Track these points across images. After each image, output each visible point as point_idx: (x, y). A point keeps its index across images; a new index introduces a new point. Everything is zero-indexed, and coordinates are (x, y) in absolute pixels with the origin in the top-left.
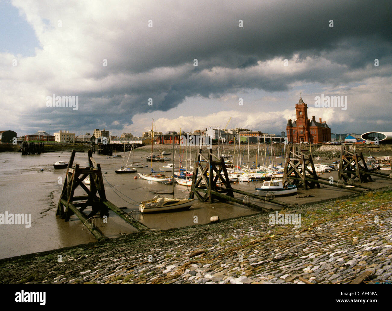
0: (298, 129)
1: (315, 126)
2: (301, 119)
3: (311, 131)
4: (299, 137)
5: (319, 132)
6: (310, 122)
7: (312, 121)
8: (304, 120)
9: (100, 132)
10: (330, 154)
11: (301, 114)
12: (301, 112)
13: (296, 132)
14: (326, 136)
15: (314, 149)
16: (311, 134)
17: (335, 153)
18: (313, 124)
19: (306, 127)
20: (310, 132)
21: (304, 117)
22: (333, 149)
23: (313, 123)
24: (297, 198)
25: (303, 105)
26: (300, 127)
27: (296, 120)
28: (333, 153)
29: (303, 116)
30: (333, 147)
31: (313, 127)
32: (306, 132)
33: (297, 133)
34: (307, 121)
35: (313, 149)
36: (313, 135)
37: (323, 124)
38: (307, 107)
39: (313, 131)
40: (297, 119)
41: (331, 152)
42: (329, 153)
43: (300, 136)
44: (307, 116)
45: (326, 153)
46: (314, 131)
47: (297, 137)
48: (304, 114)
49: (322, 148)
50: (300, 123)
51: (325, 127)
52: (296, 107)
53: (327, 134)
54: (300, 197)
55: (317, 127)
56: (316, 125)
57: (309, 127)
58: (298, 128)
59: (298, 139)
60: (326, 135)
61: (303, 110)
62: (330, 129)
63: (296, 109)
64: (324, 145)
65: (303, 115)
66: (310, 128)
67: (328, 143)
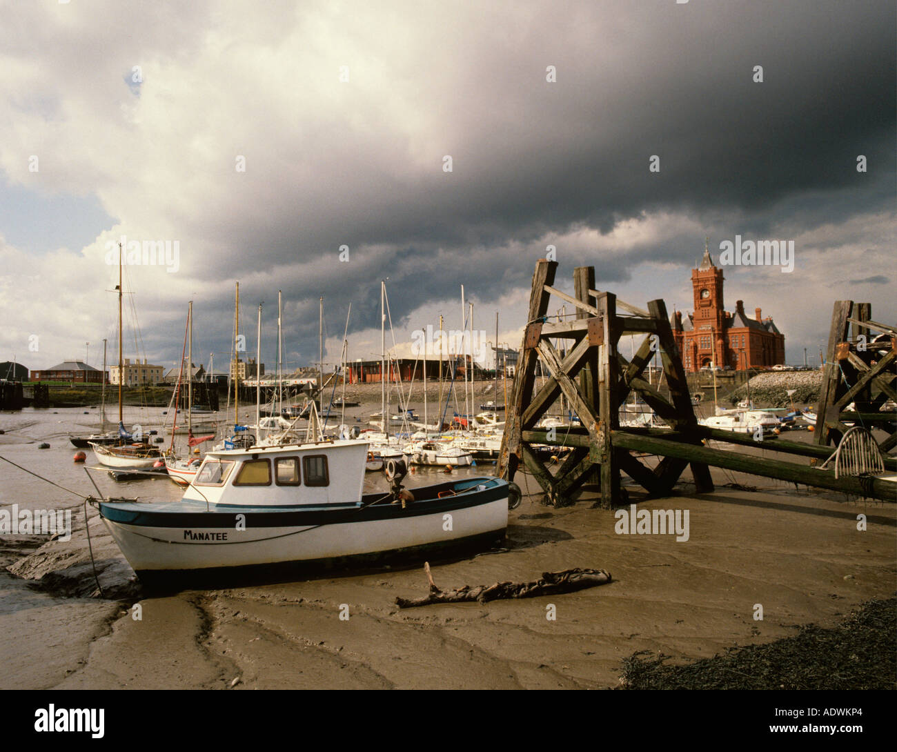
0: (696, 335)
1: (743, 326)
2: (706, 308)
3: (730, 339)
4: (698, 358)
5: (751, 341)
6: (732, 317)
7: (734, 315)
8: (713, 312)
9: (242, 366)
10: (781, 394)
11: (706, 295)
12: (707, 290)
13: (692, 344)
14: (772, 355)
15: (737, 384)
16: (730, 347)
17: (795, 390)
18: (738, 323)
19: (719, 330)
20: (728, 344)
21: (714, 304)
22: (789, 382)
23: (737, 318)
24: (403, 604)
25: (713, 272)
26: (702, 331)
27: (692, 311)
28: (790, 393)
29: (711, 301)
30: (790, 375)
31: (736, 329)
32: (720, 342)
33: (695, 347)
34: (720, 314)
35: (735, 383)
36: (737, 351)
37: (765, 324)
38: (724, 279)
39: (737, 341)
40: (696, 309)
41: (783, 389)
42: (778, 392)
43: (703, 355)
44: (722, 301)
45: (770, 393)
46: (740, 339)
47: (695, 356)
48: (714, 295)
49: (758, 381)
50: (704, 319)
51: (771, 330)
52: (692, 279)
53: (774, 349)
54: (444, 601)
55: (748, 328)
56: (746, 325)
57: (727, 331)
58: (698, 333)
59: (696, 360)
60: (772, 353)
61: (712, 285)
62: (782, 336)
63: (694, 282)
64: (764, 372)
65: (710, 298)
66: (729, 332)
67: (775, 368)
